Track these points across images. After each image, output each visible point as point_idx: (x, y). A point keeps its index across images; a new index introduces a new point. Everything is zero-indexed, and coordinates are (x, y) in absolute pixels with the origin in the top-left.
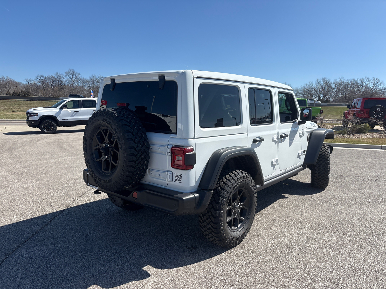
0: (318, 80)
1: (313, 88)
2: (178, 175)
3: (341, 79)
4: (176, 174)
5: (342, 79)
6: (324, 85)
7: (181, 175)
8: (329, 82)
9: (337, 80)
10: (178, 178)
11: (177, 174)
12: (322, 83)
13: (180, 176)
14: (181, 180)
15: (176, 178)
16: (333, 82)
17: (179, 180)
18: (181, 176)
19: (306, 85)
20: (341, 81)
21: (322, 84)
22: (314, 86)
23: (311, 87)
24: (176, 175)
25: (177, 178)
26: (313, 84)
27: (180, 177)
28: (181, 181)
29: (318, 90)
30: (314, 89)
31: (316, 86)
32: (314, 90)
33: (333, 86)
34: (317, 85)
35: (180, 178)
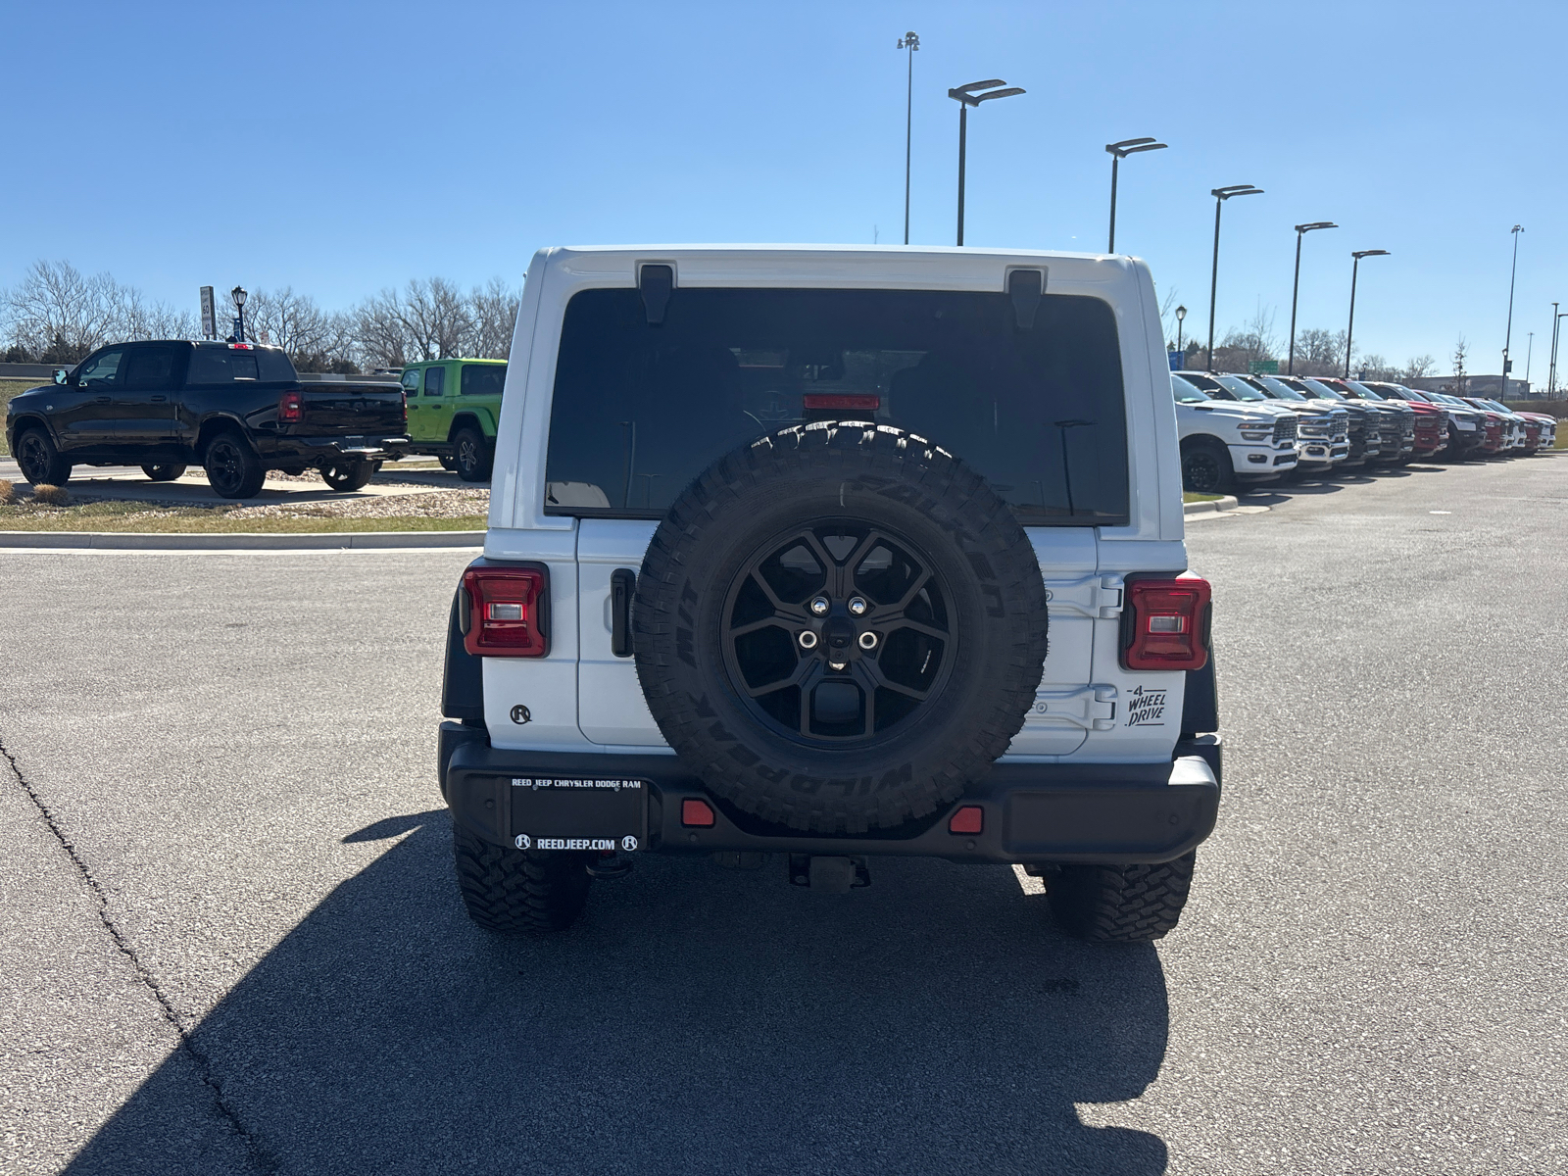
0: (413, 283)
1: (400, 317)
2: (1145, 695)
3: (495, 286)
4: (1135, 693)
5: (498, 286)
6: (438, 306)
7: (1162, 693)
8: (454, 297)
9: (481, 290)
10: (1147, 708)
11: (1141, 694)
12: (430, 299)
13: (1157, 699)
14: (1160, 712)
15: (1133, 711)
16: (468, 297)
17: (1150, 716)
18: (1160, 698)
19: (370, 305)
20: (495, 296)
21: (432, 305)
22: (402, 308)
23: (391, 311)
24: (1137, 697)
25: (1142, 708)
26: (398, 301)
27: (1155, 704)
28: (1158, 717)
29: (418, 324)
30: (405, 321)
31: (410, 309)
32: (401, 323)
33: (472, 312)
34: (414, 307)
35: (1156, 707)
